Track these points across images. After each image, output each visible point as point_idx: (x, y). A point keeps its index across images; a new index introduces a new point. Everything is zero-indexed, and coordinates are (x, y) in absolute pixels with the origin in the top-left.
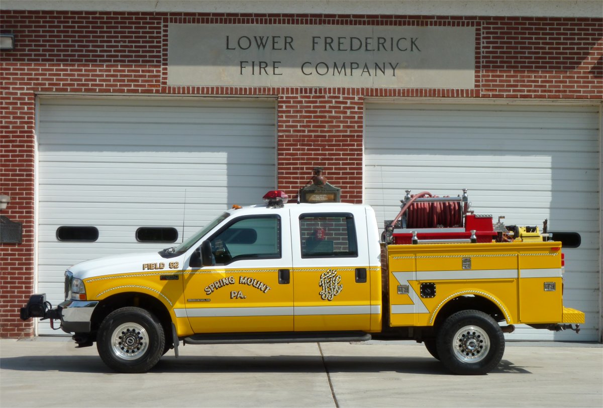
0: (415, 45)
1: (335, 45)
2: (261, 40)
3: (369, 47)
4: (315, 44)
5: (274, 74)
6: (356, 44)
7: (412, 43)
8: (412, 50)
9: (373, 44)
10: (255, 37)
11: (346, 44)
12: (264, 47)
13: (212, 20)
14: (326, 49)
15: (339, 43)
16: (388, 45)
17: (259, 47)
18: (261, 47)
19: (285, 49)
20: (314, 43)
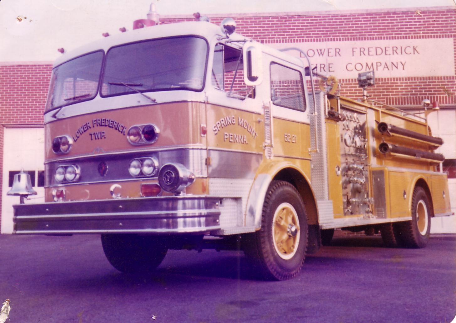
0: (416, 51)
1: (366, 52)
2: (321, 50)
3: (387, 53)
4: (354, 53)
5: (329, 71)
6: (379, 51)
7: (414, 49)
8: (414, 53)
9: (390, 51)
10: (317, 50)
11: (373, 52)
12: (323, 55)
13: (297, 40)
14: (361, 55)
15: (369, 51)
16: (399, 51)
17: (319, 55)
18: (321, 55)
19: (336, 55)
20: (353, 51)
